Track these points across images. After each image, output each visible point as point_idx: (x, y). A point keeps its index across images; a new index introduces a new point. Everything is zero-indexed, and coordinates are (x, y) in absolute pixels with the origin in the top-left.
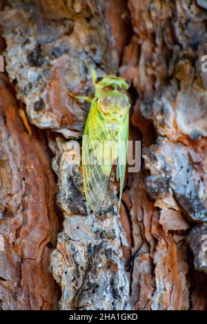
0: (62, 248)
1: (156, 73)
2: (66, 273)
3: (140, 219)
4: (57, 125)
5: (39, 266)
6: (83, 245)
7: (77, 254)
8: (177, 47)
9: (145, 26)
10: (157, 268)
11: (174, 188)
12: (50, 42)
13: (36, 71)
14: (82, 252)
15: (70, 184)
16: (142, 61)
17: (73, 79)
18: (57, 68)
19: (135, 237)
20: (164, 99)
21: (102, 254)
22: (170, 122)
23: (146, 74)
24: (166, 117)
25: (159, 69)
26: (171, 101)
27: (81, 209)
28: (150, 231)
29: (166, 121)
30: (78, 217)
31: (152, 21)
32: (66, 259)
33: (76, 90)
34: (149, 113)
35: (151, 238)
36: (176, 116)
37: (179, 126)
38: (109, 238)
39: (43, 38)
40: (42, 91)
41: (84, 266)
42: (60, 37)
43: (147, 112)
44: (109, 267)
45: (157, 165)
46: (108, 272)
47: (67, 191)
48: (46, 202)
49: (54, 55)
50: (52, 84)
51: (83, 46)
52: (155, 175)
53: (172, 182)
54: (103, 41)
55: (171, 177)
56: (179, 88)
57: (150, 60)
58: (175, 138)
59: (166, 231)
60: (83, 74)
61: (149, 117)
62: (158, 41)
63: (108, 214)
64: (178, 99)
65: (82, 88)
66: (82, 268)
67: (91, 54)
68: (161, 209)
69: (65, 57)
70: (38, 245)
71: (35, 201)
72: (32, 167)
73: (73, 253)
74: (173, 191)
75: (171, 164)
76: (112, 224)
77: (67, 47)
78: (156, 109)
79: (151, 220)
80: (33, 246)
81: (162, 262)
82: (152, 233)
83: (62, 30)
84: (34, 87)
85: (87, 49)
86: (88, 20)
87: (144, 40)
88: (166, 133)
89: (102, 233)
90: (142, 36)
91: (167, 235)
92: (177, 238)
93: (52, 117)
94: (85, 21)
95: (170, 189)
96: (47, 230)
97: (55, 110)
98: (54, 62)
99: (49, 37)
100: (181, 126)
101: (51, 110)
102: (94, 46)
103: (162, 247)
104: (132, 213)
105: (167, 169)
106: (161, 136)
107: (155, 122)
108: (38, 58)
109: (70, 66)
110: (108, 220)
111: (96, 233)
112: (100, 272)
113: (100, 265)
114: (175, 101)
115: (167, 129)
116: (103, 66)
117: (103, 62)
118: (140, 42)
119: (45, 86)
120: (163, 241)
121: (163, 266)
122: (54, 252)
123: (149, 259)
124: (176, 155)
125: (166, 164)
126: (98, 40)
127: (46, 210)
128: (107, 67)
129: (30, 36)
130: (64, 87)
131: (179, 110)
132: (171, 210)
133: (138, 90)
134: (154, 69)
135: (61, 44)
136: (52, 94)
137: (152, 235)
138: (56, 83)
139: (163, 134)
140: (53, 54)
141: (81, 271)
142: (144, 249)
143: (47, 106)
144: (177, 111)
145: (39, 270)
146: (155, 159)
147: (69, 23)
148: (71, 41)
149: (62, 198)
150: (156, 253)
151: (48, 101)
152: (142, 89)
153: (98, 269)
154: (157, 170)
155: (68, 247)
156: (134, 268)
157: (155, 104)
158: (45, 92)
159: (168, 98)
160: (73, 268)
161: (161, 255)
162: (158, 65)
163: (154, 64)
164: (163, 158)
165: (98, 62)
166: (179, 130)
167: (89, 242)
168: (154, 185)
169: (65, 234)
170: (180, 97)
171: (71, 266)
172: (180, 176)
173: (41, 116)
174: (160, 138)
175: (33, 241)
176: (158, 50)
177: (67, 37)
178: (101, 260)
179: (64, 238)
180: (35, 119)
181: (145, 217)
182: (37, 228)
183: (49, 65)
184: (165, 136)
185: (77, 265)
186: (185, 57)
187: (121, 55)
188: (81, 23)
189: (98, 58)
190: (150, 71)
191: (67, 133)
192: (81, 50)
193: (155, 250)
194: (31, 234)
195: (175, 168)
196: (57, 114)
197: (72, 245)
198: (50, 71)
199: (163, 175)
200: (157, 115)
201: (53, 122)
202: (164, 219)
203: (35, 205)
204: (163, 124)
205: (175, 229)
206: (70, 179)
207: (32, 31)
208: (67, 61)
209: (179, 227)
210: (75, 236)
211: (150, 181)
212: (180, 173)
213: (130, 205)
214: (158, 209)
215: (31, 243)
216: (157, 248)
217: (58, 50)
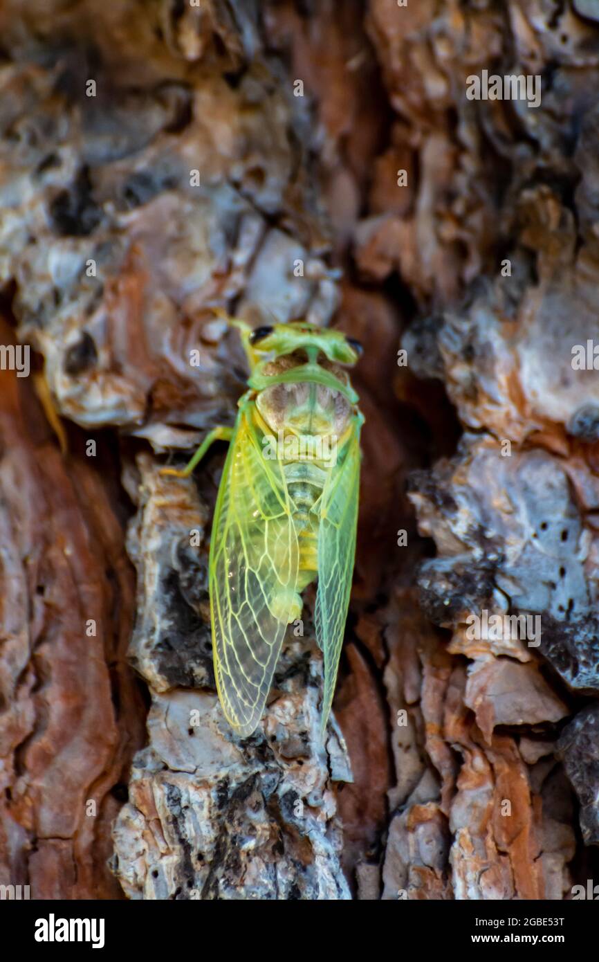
0: (143, 798)
1: (466, 235)
2: (155, 874)
3: (410, 697)
4: (134, 413)
5: (87, 860)
6: (204, 784)
7: (188, 814)
8: (522, 150)
9: (422, 90)
10: (456, 845)
11: (513, 591)
12: (122, 157)
13: (75, 249)
14: (201, 806)
15: (168, 598)
16: (426, 199)
17: (189, 269)
18: (141, 236)
19: (399, 753)
20: (480, 315)
21: (256, 809)
22: (498, 386)
23: (441, 241)
24: (483, 369)
25: (476, 220)
26: (502, 319)
27: (200, 672)
28: (442, 733)
29: (484, 384)
30: (193, 698)
31: (443, 74)
32: (158, 834)
33: (196, 302)
34: (431, 359)
35: (446, 752)
36: (518, 364)
37: (528, 395)
38: (288, 760)
39: (99, 146)
40: (90, 311)
41: (206, 848)
42: (152, 141)
43: (424, 358)
44: (279, 849)
45: (455, 522)
46: (282, 865)
47: (157, 618)
48: (106, 659)
49: (131, 197)
50: (121, 287)
51: (226, 164)
52: (452, 554)
53: (504, 574)
54: (284, 143)
55: (503, 559)
56: (534, 278)
57: (448, 196)
58: (517, 432)
59: (487, 730)
60: (220, 250)
61: (431, 373)
62: (466, 133)
63: (290, 685)
64: (527, 311)
65: (217, 295)
66: (200, 857)
67: (249, 187)
68: (471, 661)
69: (167, 201)
70: (81, 794)
71: (74, 658)
72: (69, 551)
73: (176, 811)
74: (509, 599)
75: (506, 518)
76: (299, 715)
77: (174, 170)
78: (450, 345)
79: (444, 697)
80: (68, 797)
81: (476, 827)
82: (449, 739)
83: (157, 118)
84: (66, 299)
85: (237, 172)
86: (233, 80)
87: (426, 133)
88: (487, 421)
89: (264, 745)
90: (419, 123)
91: (489, 740)
92: (530, 750)
93: (118, 390)
94: (224, 87)
95: (498, 595)
96: (110, 746)
97: (128, 369)
98: (132, 218)
99: (116, 144)
100: (535, 394)
101: (115, 368)
102: (256, 161)
103: (476, 780)
104: (390, 678)
105: (491, 533)
106: (473, 430)
107: (450, 388)
108: (81, 209)
109: (181, 227)
110: (288, 704)
111: (244, 744)
112: (252, 868)
113: (250, 844)
114: (516, 318)
115: (488, 407)
116: (288, 223)
117: (289, 208)
118: (416, 139)
119: (100, 293)
120: (479, 762)
121: (477, 840)
122: (125, 812)
123: (438, 819)
124: (526, 490)
125: (486, 517)
126: (268, 140)
127: (107, 683)
128: (304, 226)
129: (61, 143)
130: (160, 296)
131: (528, 344)
132: (505, 663)
133: (416, 292)
134: (460, 221)
135: (154, 162)
136: (120, 317)
137: (448, 744)
138: (133, 283)
139: (476, 423)
140: (129, 193)
141: (197, 866)
142: (425, 789)
143: (103, 358)
144: (521, 348)
145: (88, 872)
146: (450, 503)
147: (176, 94)
148: (191, 149)
149: (144, 641)
150: (458, 799)
151: (109, 342)
152: (427, 286)
153: (243, 858)
154: (456, 537)
155: (160, 793)
156: (390, 849)
157: (448, 329)
158: (99, 316)
159: (495, 310)
160: (175, 858)
161: (473, 806)
162: (470, 209)
163: (459, 208)
164: (477, 498)
165: (270, 210)
166: (528, 410)
167: (223, 773)
168: (442, 587)
169: (153, 754)
170: (535, 302)
171: (168, 853)
172: (535, 551)
173: (86, 390)
174: (468, 436)
175: (67, 784)
176: (470, 163)
177: (173, 141)
178: (253, 828)
179: (150, 765)
180: (69, 400)
181: (424, 687)
182: (79, 742)
183: (116, 230)
184: (484, 430)
185: (187, 847)
186: (540, 176)
187: (366, 186)
188: (216, 93)
189: (269, 197)
190: (449, 231)
191: (161, 436)
192: (216, 177)
193: (454, 791)
194: (60, 759)
195: (518, 530)
196: (134, 382)
197: (172, 787)
198: (115, 250)
199: (477, 553)
200: (453, 365)
201: (121, 406)
202: (482, 690)
203: (72, 668)
204: (474, 393)
205: (520, 722)
206: (171, 581)
207: (64, 127)
208: (175, 214)
209: (533, 714)
210: (183, 757)
211: (432, 574)
212: (536, 543)
213: (382, 654)
214: (463, 662)
215: (60, 788)
216: (462, 785)
217: (144, 180)
